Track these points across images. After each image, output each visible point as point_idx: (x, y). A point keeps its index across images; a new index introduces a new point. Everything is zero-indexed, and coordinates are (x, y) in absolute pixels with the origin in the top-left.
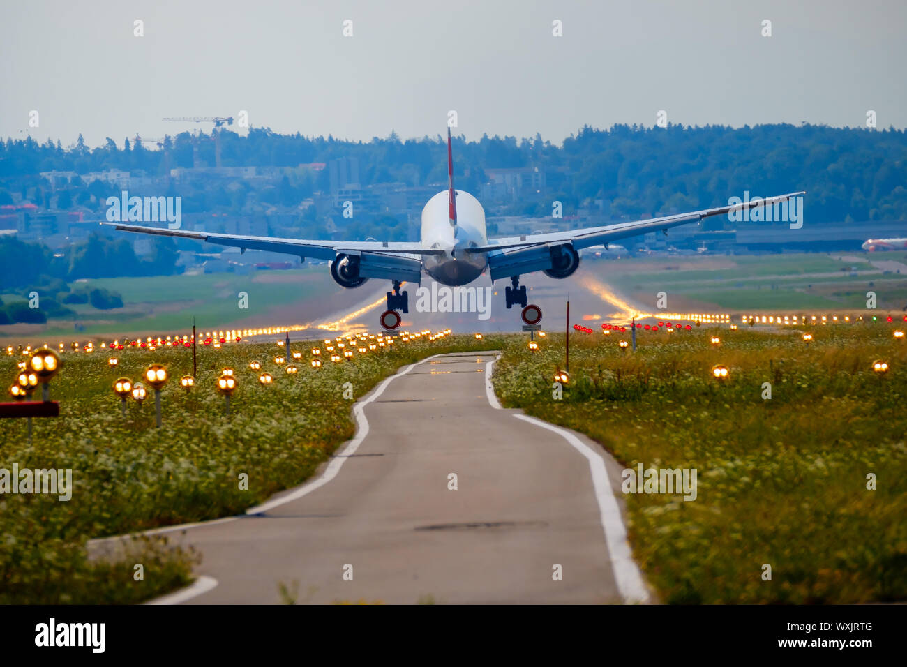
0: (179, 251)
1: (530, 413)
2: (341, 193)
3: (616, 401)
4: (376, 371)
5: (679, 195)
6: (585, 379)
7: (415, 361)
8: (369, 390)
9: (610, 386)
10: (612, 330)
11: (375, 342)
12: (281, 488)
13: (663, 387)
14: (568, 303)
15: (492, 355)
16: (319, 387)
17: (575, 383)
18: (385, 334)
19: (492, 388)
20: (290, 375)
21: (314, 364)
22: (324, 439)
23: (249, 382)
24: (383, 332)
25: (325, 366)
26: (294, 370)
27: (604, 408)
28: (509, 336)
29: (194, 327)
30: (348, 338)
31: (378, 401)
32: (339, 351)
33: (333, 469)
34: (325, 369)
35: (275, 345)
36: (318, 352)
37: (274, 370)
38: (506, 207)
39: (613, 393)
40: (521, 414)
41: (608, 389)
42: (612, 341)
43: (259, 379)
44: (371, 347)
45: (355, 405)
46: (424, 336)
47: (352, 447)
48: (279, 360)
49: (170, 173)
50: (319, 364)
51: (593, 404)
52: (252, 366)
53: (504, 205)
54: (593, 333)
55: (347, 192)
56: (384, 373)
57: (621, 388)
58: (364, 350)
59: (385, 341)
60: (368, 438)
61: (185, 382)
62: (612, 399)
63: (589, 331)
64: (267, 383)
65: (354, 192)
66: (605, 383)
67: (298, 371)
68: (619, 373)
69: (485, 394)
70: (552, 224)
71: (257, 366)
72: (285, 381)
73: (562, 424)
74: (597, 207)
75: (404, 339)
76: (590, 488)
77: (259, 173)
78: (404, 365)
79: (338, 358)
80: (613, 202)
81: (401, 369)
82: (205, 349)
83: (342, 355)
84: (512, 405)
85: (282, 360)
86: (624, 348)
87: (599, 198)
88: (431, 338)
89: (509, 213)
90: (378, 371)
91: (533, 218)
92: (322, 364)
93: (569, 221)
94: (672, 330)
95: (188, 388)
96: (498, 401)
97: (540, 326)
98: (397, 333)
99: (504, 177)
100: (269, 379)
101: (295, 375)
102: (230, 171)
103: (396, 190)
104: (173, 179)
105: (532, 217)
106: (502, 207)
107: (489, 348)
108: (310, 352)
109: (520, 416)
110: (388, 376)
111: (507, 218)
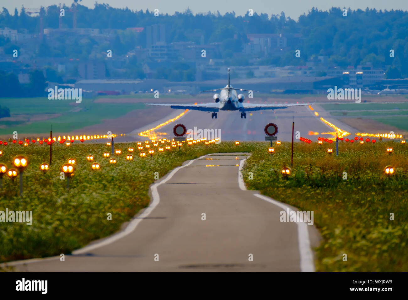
0: (47, 82)
1: (265, 193)
2: (153, 47)
3: (320, 188)
4: (168, 163)
5: (373, 55)
6: (302, 172)
7: (196, 158)
8: (163, 176)
9: (317, 178)
10: (324, 141)
11: (170, 144)
12: (96, 238)
13: (351, 179)
14: (294, 123)
15: (244, 155)
16: (129, 173)
17: (294, 175)
18: (176, 140)
19: (242, 176)
20: (112, 164)
21: (128, 158)
22: (128, 206)
23: (85, 168)
24: (174, 138)
25: (135, 160)
26: (115, 161)
27: (311, 191)
28: (258, 143)
29: (51, 131)
30: (153, 141)
31: (168, 183)
32: (146, 150)
33: (132, 226)
34: (134, 162)
35: (106, 145)
36: (132, 150)
37: (102, 161)
38: (260, 59)
39: (319, 182)
40: (259, 194)
41: (316, 179)
42: (323, 148)
43: (91, 167)
44: (167, 148)
45: (152, 185)
46: (202, 141)
47: (147, 212)
48: (106, 155)
49: (43, 31)
50: (131, 158)
51: (304, 189)
52: (88, 158)
53: (259, 58)
54: (312, 143)
55: (157, 47)
56: (174, 165)
57: (324, 179)
58: (162, 150)
59: (176, 144)
60: (158, 207)
61: (43, 167)
62: (318, 186)
63: (309, 142)
64: (96, 169)
65: (162, 47)
66: (314, 176)
67: (117, 162)
68: (323, 169)
69: (237, 180)
70: (289, 71)
71: (92, 158)
72: (108, 169)
73: (283, 201)
74: (320, 61)
75: (189, 143)
76: (296, 244)
77: (101, 33)
78: (187, 160)
79: (144, 155)
80: (329, 57)
81: (185, 162)
82: (60, 146)
83: (147, 153)
84: (253, 188)
85: (108, 155)
86: (330, 153)
87: (321, 55)
88: (206, 143)
89: (262, 63)
90: (170, 163)
91: (278, 67)
92: (134, 158)
93: (301, 69)
94: (363, 142)
95: (45, 171)
96: (245, 185)
97: (276, 137)
98: (185, 139)
99: (260, 40)
100: (97, 166)
101: (115, 164)
102: (82, 31)
103: (189, 47)
104: (45, 35)
105: (276, 66)
106: (257, 59)
107: (243, 151)
108: (126, 150)
109: (258, 195)
110: (176, 167)
111: (260, 67)
